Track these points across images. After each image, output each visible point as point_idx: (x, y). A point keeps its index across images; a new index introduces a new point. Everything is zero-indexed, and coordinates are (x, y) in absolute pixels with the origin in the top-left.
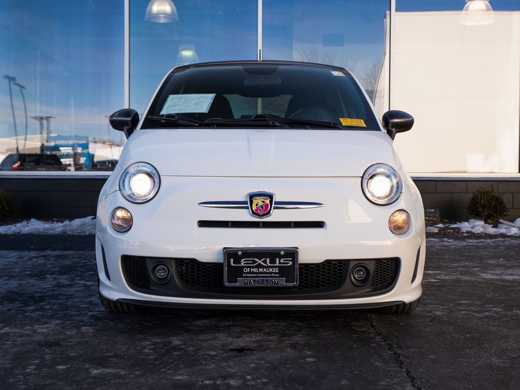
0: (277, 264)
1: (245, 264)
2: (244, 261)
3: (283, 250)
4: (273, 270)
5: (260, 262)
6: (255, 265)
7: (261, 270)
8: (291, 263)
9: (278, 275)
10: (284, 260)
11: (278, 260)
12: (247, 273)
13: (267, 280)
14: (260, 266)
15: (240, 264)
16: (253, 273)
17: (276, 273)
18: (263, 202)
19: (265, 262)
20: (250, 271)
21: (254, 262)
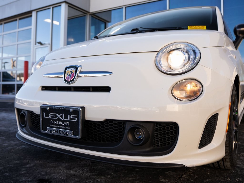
0: (69, 119)
1: (51, 117)
2: (51, 115)
3: (72, 108)
4: (66, 123)
5: (59, 116)
6: (56, 118)
7: (60, 123)
8: (77, 119)
9: (69, 128)
10: (73, 117)
11: (69, 115)
12: (52, 124)
13: (62, 131)
14: (59, 120)
15: (49, 117)
16: (55, 124)
17: (68, 126)
18: (72, 72)
19: (62, 116)
20: (54, 123)
21: (56, 116)
